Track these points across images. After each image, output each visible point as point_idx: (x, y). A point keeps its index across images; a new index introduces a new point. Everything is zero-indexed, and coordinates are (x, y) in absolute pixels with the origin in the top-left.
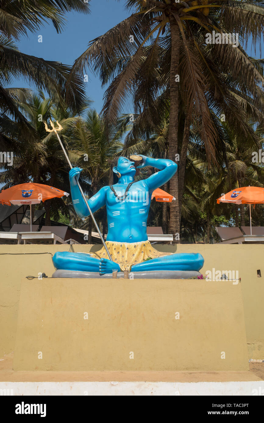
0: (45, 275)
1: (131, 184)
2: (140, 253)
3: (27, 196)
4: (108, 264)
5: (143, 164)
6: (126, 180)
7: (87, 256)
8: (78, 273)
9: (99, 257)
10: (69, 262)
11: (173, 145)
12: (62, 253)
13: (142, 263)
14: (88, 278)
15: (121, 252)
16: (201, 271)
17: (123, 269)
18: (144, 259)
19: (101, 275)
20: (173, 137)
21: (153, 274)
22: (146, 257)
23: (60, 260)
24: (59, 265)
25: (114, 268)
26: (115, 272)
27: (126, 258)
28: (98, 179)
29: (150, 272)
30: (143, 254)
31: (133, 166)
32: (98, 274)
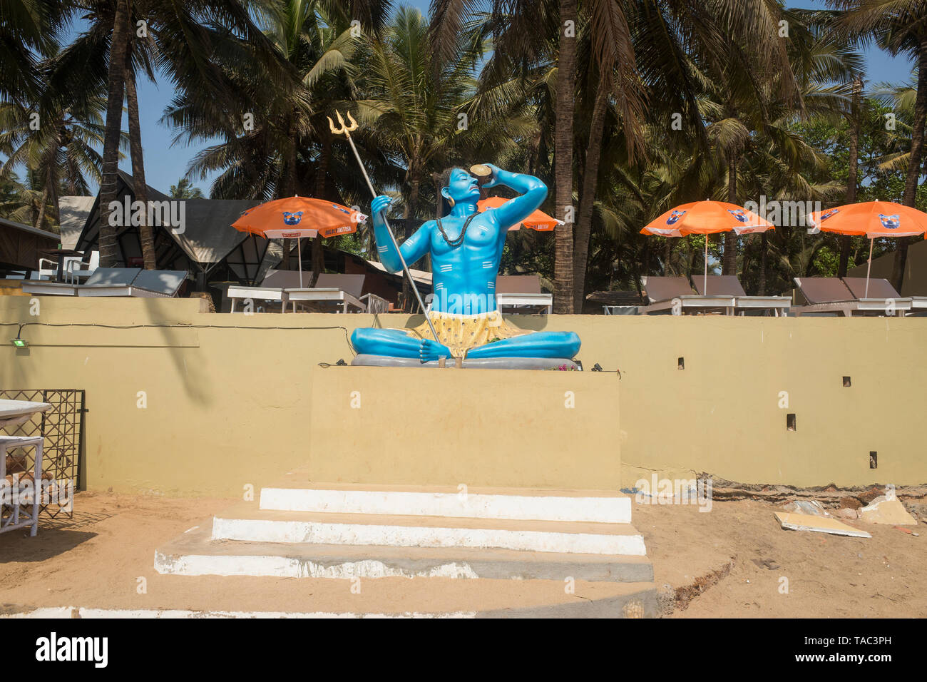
0: (343, 361)
1: (471, 218)
2: (482, 331)
3: (292, 223)
4: (432, 348)
5: (493, 181)
6: (463, 211)
7: (402, 336)
8: (389, 360)
9: (420, 335)
10: (376, 344)
11: (563, 117)
12: (365, 330)
13: (483, 347)
14: (403, 366)
15: (453, 330)
16: (577, 357)
17: (455, 355)
18: (488, 340)
19: (422, 362)
20: (565, 100)
21: (498, 362)
22: (492, 337)
23: (362, 341)
24: (361, 347)
25: (442, 354)
26: (443, 358)
27: (461, 338)
28: (420, 163)
29: (495, 360)
30: (487, 332)
31: (475, 185)
32: (418, 361)
